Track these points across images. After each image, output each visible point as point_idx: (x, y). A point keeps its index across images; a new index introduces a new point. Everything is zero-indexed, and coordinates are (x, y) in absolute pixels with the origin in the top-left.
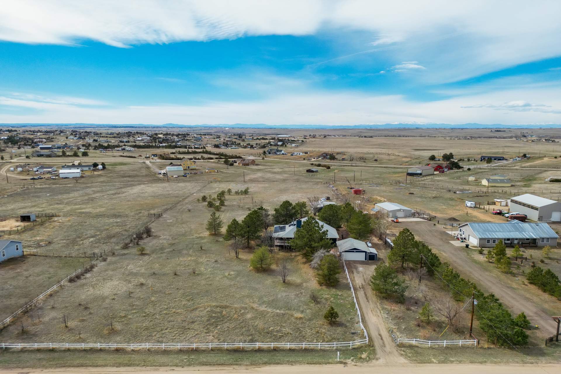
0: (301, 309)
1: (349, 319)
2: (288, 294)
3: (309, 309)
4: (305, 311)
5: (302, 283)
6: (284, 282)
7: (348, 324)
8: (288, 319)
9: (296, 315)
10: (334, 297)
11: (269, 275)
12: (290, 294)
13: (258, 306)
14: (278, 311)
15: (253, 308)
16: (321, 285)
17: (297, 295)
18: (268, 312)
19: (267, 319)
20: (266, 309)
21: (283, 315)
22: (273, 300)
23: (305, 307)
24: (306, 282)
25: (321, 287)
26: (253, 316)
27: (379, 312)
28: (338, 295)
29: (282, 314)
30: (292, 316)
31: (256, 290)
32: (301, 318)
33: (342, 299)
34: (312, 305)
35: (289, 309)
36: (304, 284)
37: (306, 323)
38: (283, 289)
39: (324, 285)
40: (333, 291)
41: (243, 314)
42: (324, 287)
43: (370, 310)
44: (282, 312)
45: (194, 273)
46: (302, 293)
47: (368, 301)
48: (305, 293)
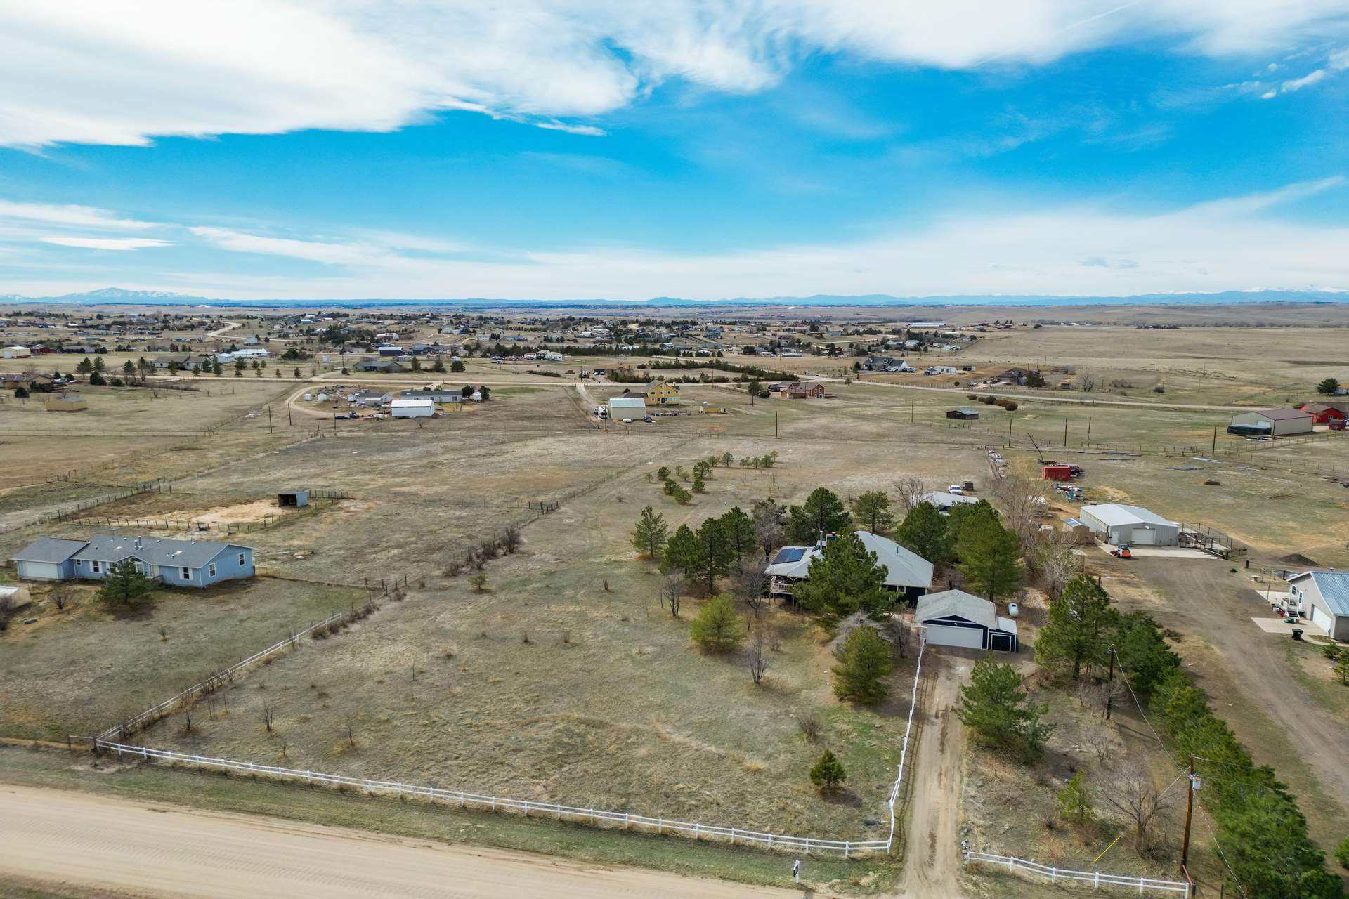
0: (770, 750)
1: (874, 788)
2: (754, 711)
3: (789, 752)
4: (776, 755)
5: (799, 690)
6: (757, 682)
7: (865, 800)
8: (728, 770)
9: (748, 764)
10: (861, 732)
11: (730, 662)
12: (760, 712)
13: (672, 731)
14: (713, 748)
15: (658, 735)
16: (841, 700)
17: (774, 717)
18: (688, 748)
19: (678, 763)
20: (687, 740)
21: (721, 757)
22: (711, 723)
23: (781, 746)
24: (809, 688)
25: (839, 704)
26: (652, 752)
27: (958, 779)
28: (873, 726)
29: (719, 755)
30: (739, 763)
31: (686, 693)
32: (758, 771)
33: (877, 738)
34: (799, 743)
35: (738, 746)
36: (804, 693)
37: (766, 784)
38: (748, 698)
39: (849, 700)
40: (866, 716)
41: (628, 747)
42: (847, 705)
43: (939, 771)
44: (722, 751)
45: (566, 642)
46: (787, 713)
47: (942, 751)
48: (796, 713)
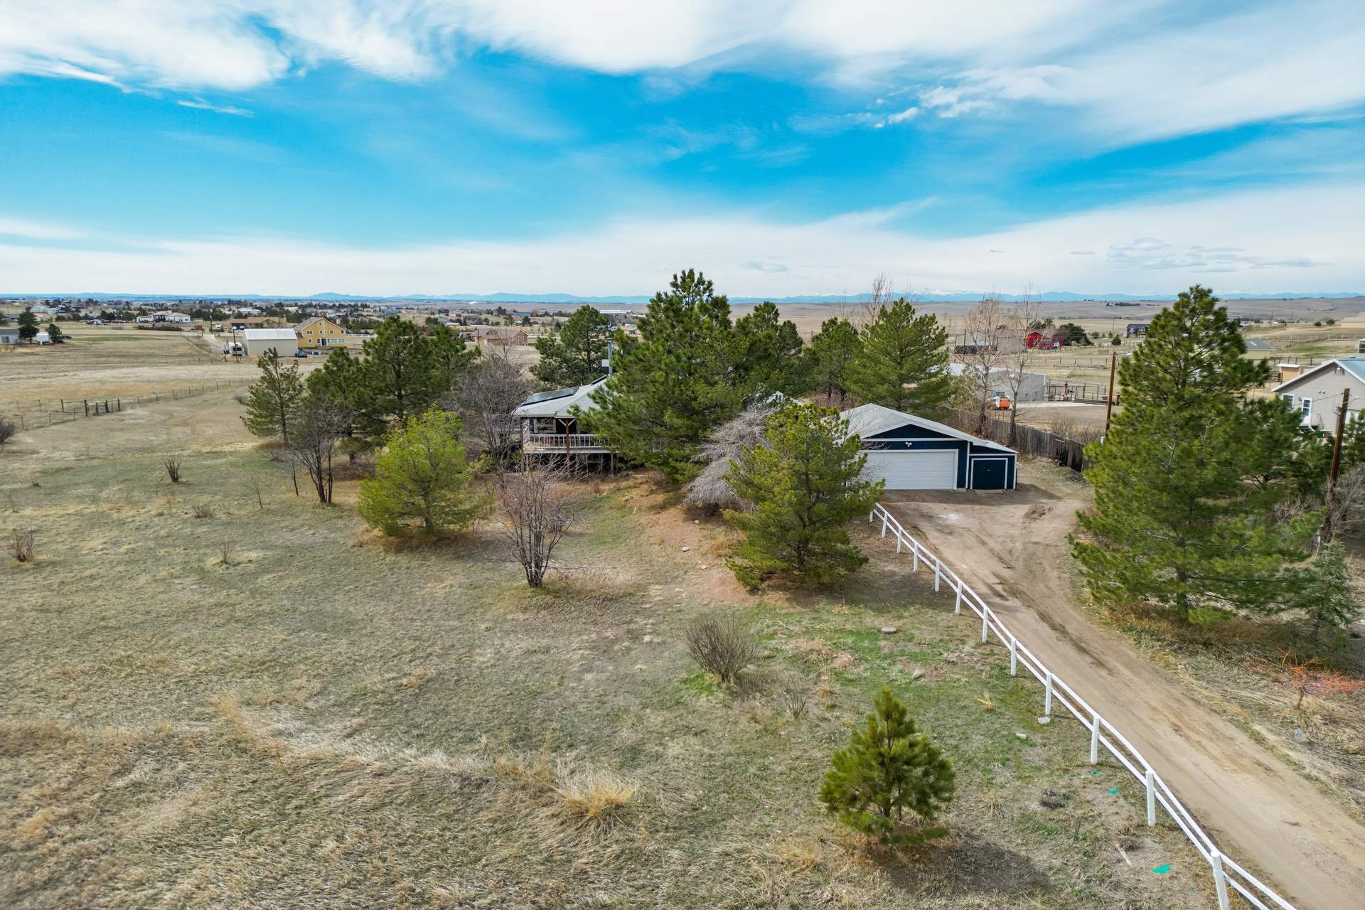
1: (1035, 806)
5: (642, 588)
6: (535, 581)
9: (572, 792)
10: (854, 649)
12: (561, 641)
13: (292, 726)
14: (438, 759)
16: (754, 590)
17: (603, 649)
20: (346, 746)
21: (472, 785)
22: (424, 686)
24: (665, 580)
25: (753, 601)
28: (875, 634)
29: (465, 779)
30: (542, 792)
32: (615, 814)
34: (703, 701)
35: (524, 739)
36: (656, 591)
44: (469, 763)
46: (635, 636)
48: (655, 632)
